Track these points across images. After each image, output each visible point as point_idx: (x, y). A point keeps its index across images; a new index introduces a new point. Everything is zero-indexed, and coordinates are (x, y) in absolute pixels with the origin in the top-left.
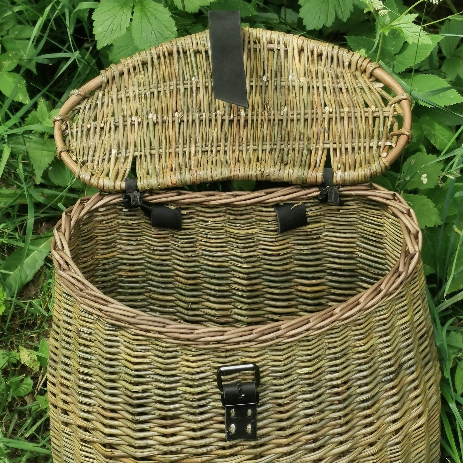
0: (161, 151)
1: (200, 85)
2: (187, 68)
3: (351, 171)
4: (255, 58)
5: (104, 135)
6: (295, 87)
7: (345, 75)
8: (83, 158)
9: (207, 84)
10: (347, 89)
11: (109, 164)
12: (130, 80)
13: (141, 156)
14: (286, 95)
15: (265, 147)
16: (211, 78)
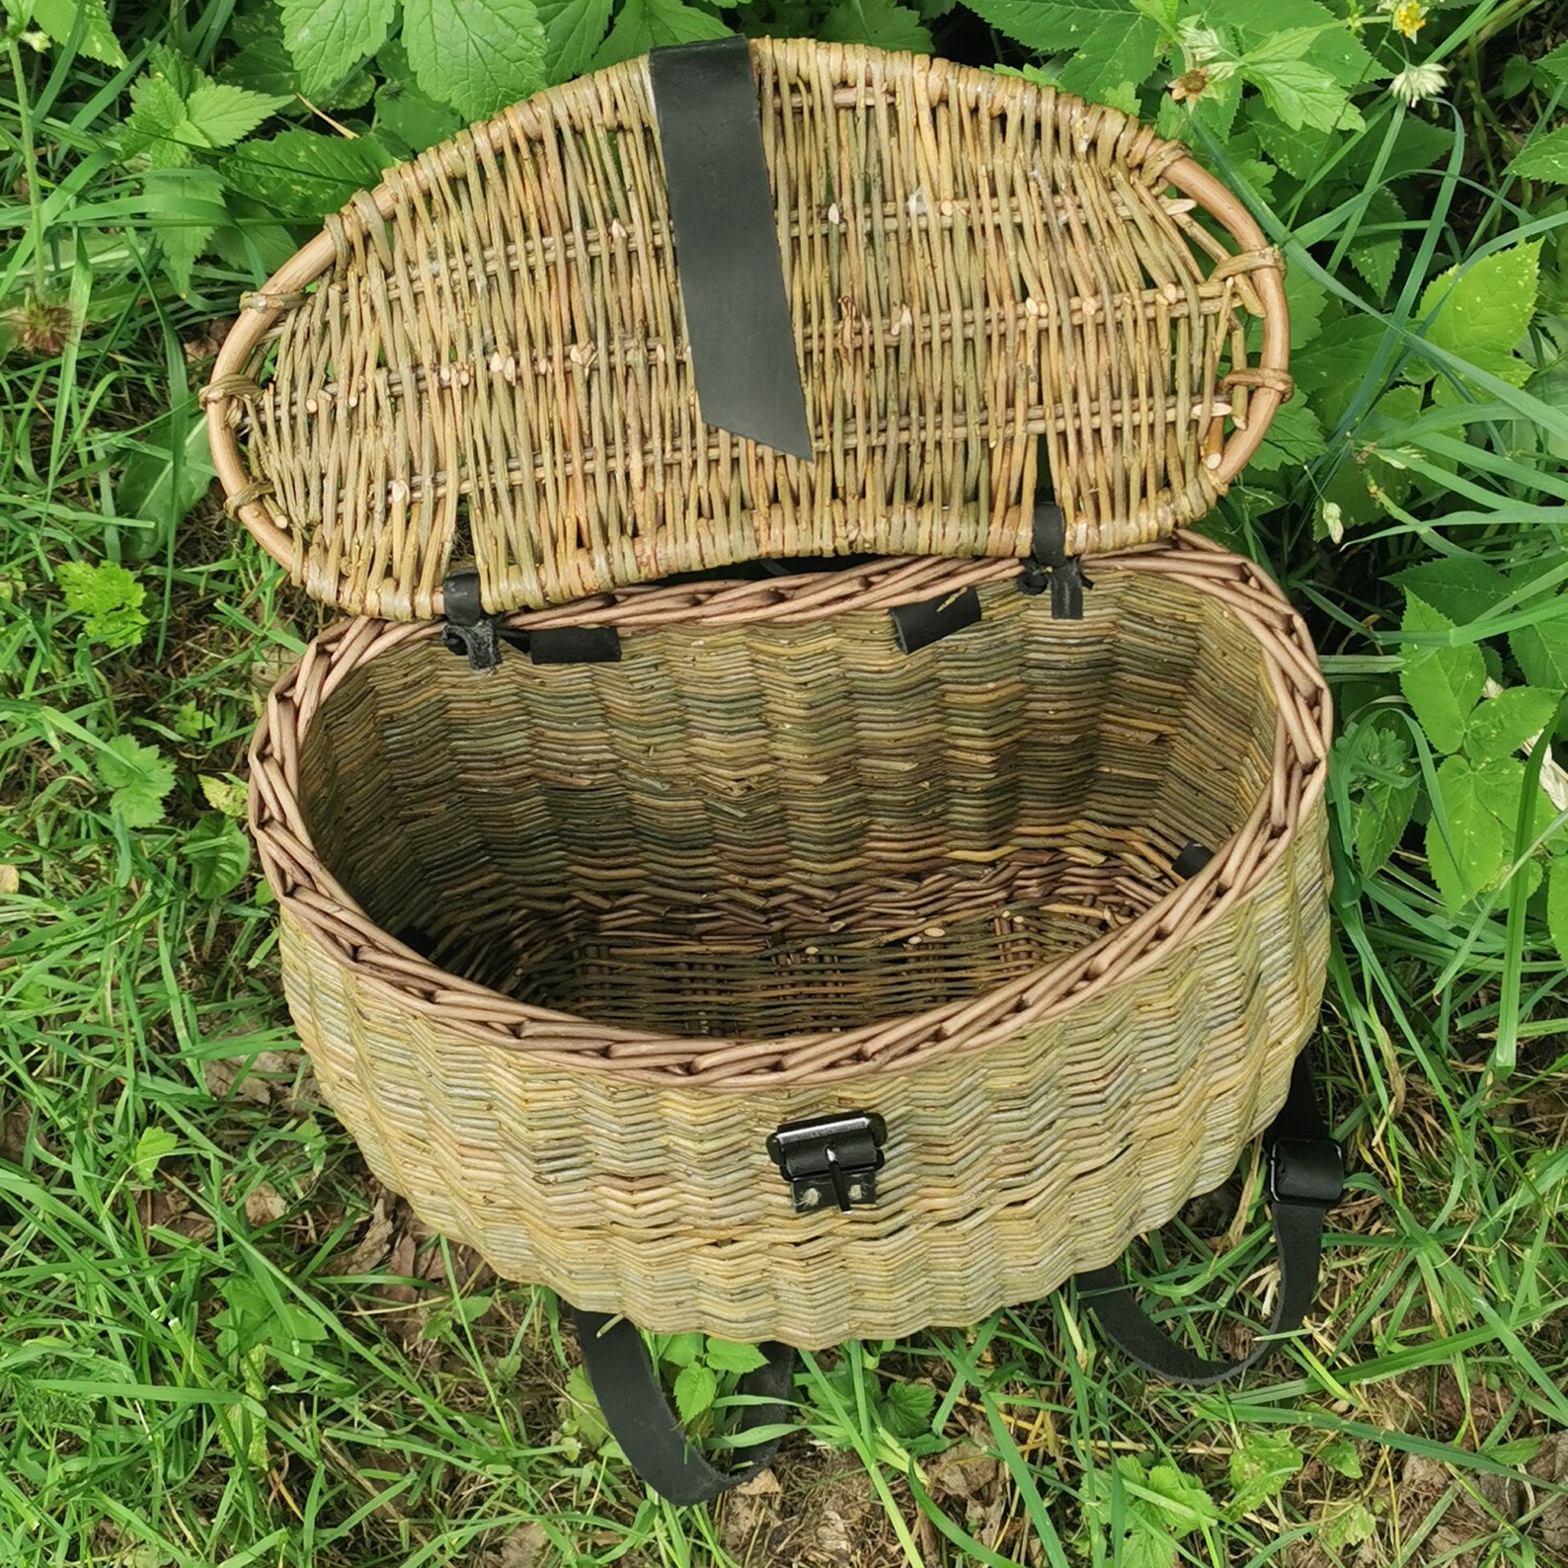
0: (540, 473)
1: (638, 243)
2: (592, 188)
3: (1117, 522)
4: (799, 138)
5: (361, 430)
6: (927, 232)
7: (1078, 183)
8: (307, 512)
9: (658, 241)
10: (1086, 226)
11: (388, 528)
12: (420, 236)
13: (482, 491)
14: (904, 263)
15: (851, 442)
16: (670, 217)
